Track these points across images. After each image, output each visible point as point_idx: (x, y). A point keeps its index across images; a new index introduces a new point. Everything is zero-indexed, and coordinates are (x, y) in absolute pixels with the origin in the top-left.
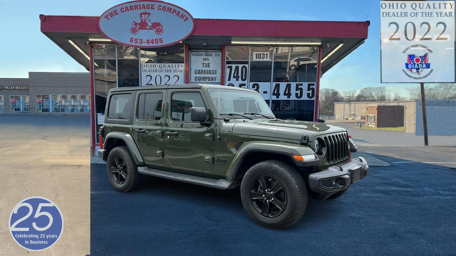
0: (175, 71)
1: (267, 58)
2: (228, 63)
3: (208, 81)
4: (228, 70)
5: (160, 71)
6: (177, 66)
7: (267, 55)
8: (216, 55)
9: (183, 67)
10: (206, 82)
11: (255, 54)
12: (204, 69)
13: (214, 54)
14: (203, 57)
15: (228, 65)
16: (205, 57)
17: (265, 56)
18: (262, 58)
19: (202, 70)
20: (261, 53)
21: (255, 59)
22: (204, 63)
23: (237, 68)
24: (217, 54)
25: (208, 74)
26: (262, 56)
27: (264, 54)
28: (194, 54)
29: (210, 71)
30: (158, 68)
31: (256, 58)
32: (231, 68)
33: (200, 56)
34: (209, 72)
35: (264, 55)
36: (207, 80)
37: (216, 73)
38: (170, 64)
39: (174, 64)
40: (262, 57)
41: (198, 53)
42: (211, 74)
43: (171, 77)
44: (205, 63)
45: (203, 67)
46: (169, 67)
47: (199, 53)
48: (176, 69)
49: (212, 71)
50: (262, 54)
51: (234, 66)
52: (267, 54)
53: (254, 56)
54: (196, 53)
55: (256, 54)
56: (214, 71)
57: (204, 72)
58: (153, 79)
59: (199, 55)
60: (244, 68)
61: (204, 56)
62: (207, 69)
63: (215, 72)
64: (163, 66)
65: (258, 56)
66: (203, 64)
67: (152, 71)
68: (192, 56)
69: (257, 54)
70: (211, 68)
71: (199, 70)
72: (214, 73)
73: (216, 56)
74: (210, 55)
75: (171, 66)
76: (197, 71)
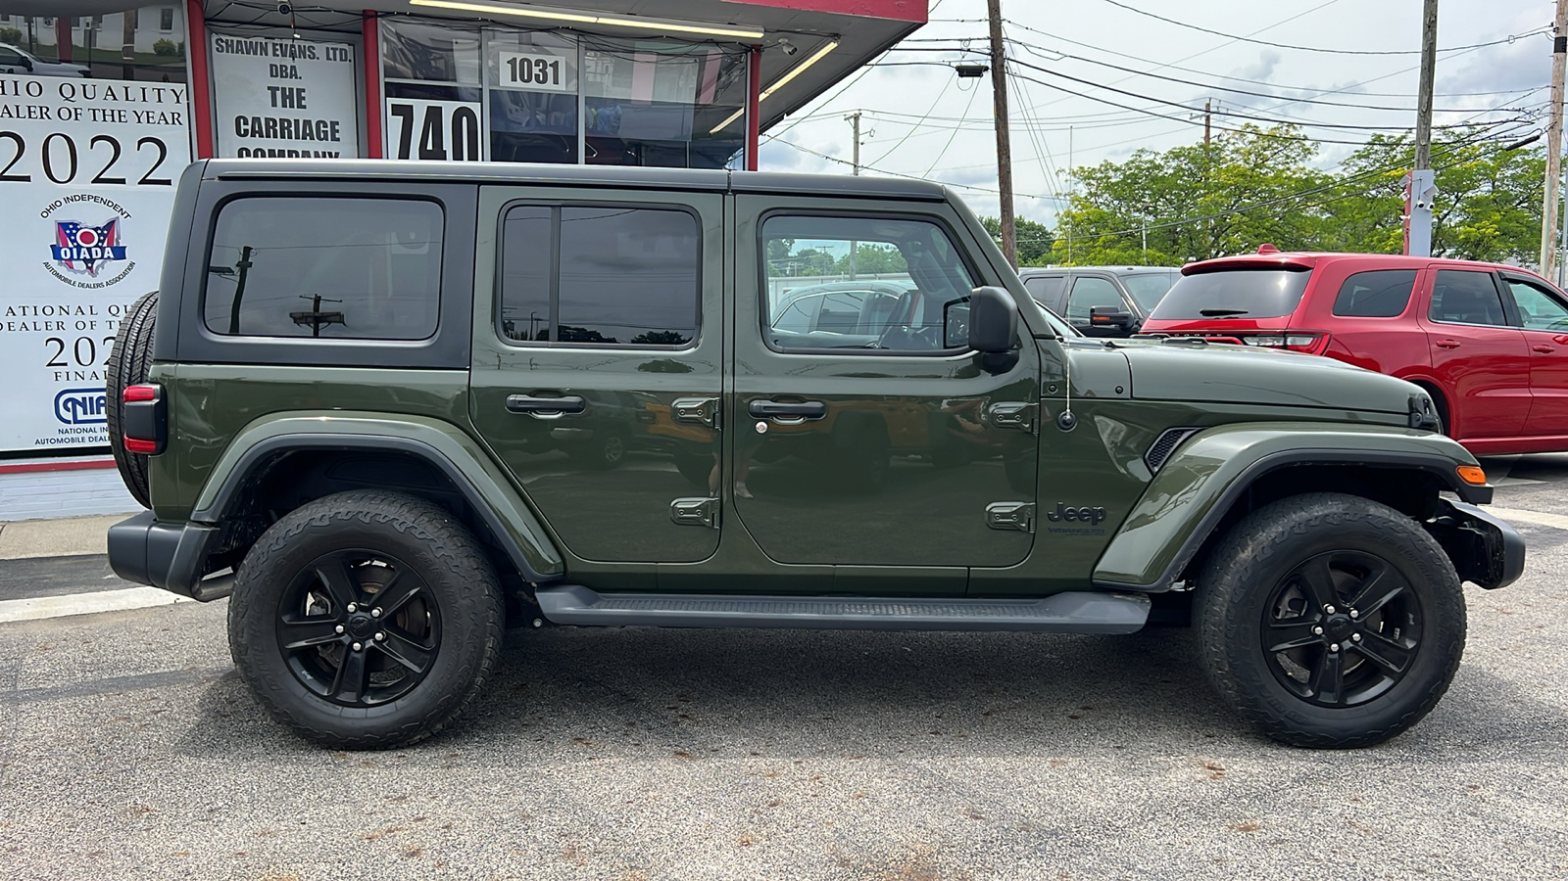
0: (144, 118)
1: (556, 82)
2: (394, 90)
4: (395, 124)
5: (65, 114)
6: (151, 95)
7: (555, 65)
8: (331, 56)
9: (183, 98)
11: (508, 62)
12: (279, 113)
13: (320, 49)
14: (271, 59)
15: (392, 101)
16: (278, 61)
17: (550, 70)
18: (538, 81)
19: (267, 120)
20: (533, 58)
21: (506, 82)
22: (278, 89)
23: (434, 115)
24: (334, 50)
25: (297, 137)
26: (536, 70)
27: (544, 62)
28: (224, 44)
29: (307, 123)
30: (51, 99)
31: (514, 79)
32: (406, 113)
33: (255, 53)
34: (307, 131)
35: (545, 67)
37: (337, 135)
38: (118, 85)
39: (135, 86)
40: (537, 76)
41: (243, 40)
42: (312, 138)
43: (128, 146)
44: (284, 89)
45: (274, 104)
46: (113, 94)
47: (248, 40)
48: (147, 107)
49: (318, 123)
50: (537, 65)
51: (420, 107)
52: (557, 62)
53: (505, 72)
54: (235, 39)
55: (513, 62)
56: (325, 126)
57: (278, 128)
58: (33, 151)
59: (251, 49)
60: (465, 118)
61: (275, 55)
62: (292, 114)
63: (329, 129)
64: (79, 90)
65: (520, 70)
66: (273, 90)
67: (24, 112)
68: (214, 50)
69: (515, 59)
70: (313, 112)
71: (256, 120)
72: (326, 132)
73: (328, 58)
74: (302, 53)
75: (120, 94)
76: (246, 123)
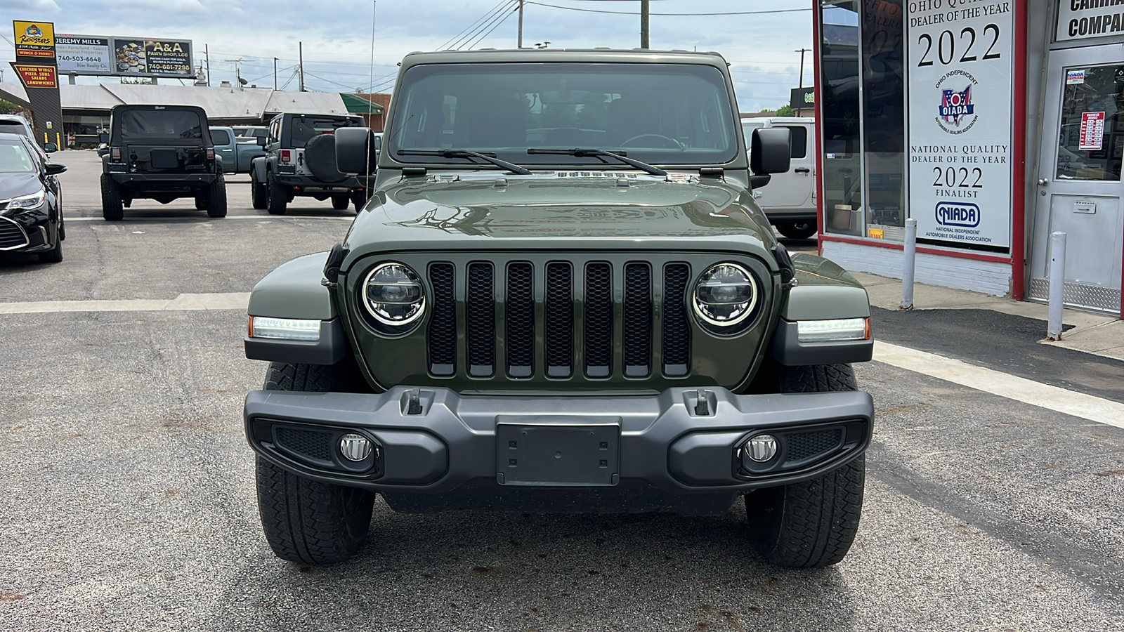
0: (988, 11)
3: (1112, 30)
5: (950, 16)
10: (1104, 34)
25: (1112, 4)
30: (945, 8)
36: (1109, 27)
43: (979, 33)
48: (991, 4)
58: (935, 45)
67: (932, 20)
